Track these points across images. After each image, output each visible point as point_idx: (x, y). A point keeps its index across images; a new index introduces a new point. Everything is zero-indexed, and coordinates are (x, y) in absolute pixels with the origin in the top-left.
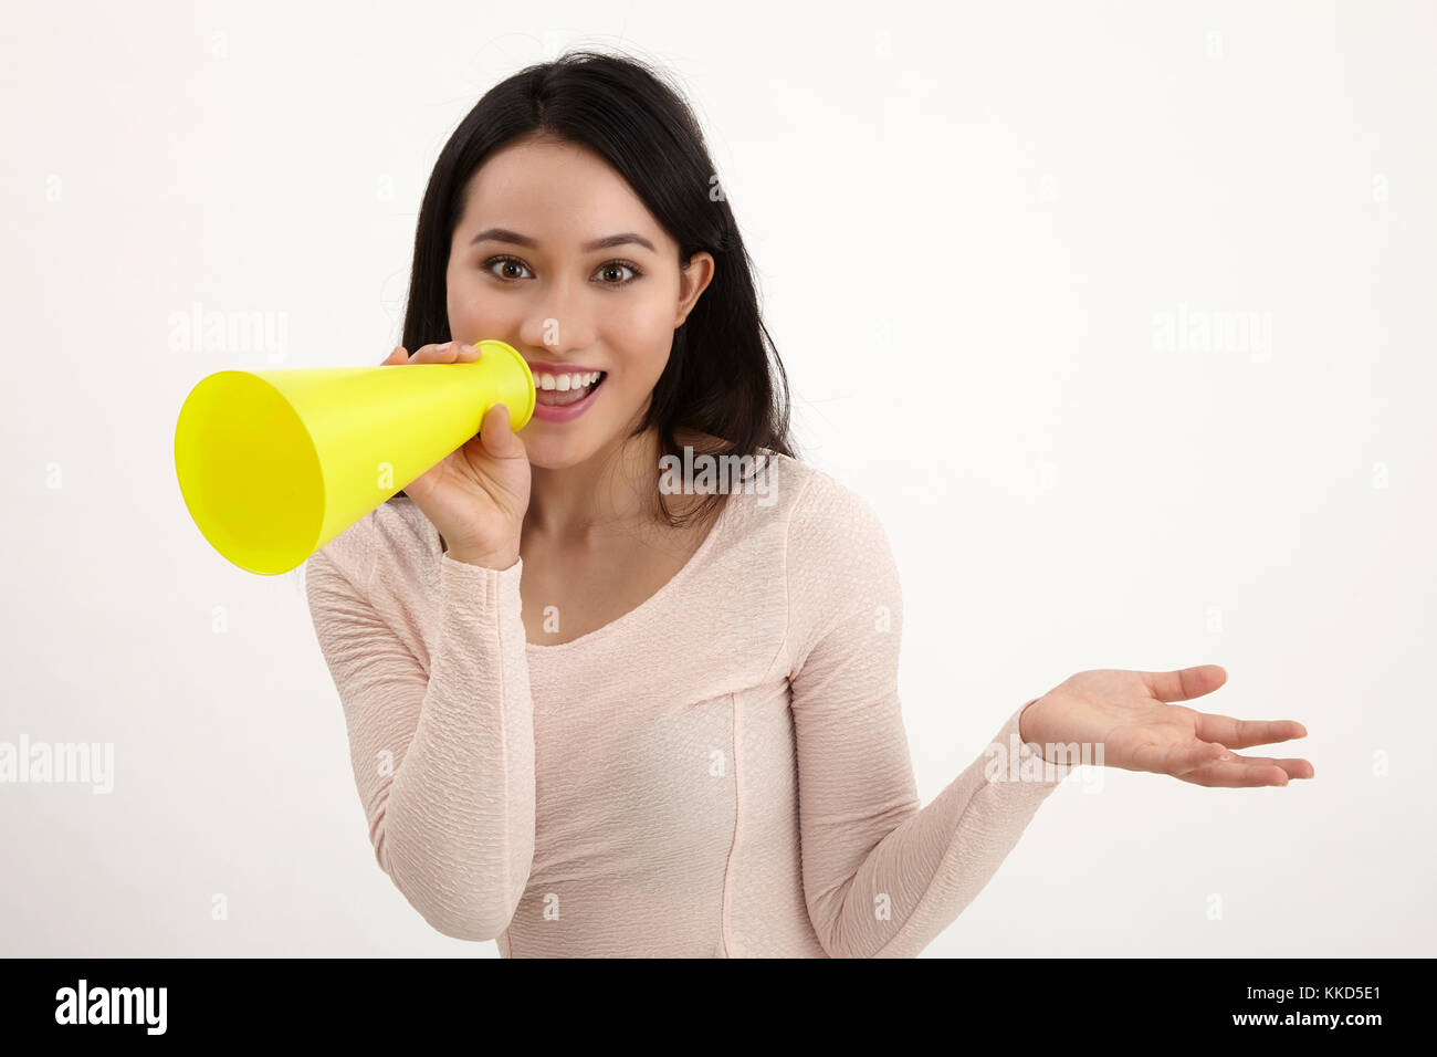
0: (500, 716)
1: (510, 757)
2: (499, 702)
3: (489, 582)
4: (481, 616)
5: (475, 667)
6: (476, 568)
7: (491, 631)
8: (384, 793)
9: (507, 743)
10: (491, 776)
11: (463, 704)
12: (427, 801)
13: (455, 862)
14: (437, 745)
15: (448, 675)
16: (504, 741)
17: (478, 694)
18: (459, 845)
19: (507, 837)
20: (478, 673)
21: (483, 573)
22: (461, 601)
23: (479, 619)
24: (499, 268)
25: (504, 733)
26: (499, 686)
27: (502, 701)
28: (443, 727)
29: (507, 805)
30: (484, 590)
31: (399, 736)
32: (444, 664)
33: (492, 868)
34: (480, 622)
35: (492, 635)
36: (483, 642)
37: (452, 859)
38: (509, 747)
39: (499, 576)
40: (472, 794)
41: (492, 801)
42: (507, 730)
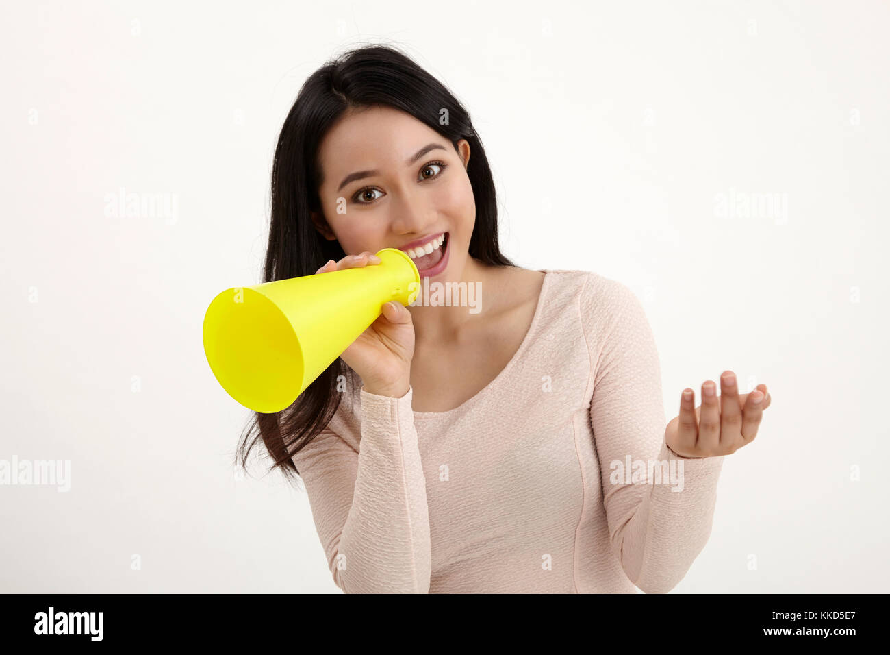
0: (404, 491)
1: (412, 515)
2: (402, 482)
3: (392, 406)
4: (388, 428)
5: (386, 460)
6: (383, 398)
7: (394, 437)
8: (336, 539)
9: (410, 507)
10: (400, 528)
11: (380, 484)
12: (362, 546)
13: (383, 583)
14: (365, 510)
15: (369, 466)
16: (407, 505)
17: (389, 478)
18: (385, 572)
19: (414, 565)
20: (388, 464)
21: (388, 401)
22: (375, 419)
23: (387, 430)
24: (361, 198)
25: (407, 501)
26: (402, 472)
27: (404, 481)
28: (368, 499)
29: (412, 546)
30: (389, 411)
31: (343, 507)
32: (366, 459)
33: (406, 585)
34: (388, 432)
35: (396, 440)
36: (390, 444)
37: (380, 582)
38: (411, 509)
39: (398, 402)
40: (390, 540)
41: (403, 544)
42: (409, 498)
